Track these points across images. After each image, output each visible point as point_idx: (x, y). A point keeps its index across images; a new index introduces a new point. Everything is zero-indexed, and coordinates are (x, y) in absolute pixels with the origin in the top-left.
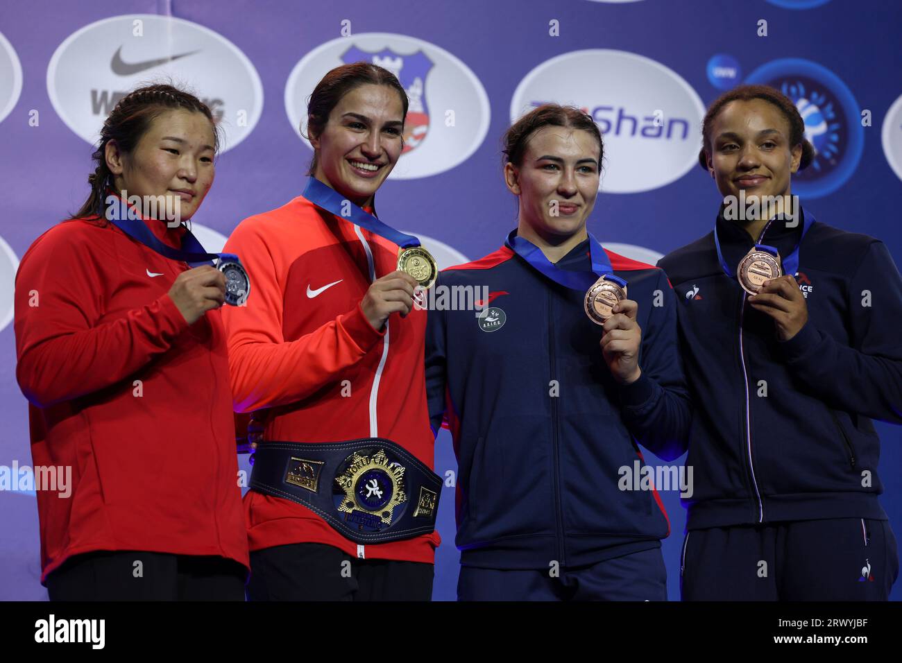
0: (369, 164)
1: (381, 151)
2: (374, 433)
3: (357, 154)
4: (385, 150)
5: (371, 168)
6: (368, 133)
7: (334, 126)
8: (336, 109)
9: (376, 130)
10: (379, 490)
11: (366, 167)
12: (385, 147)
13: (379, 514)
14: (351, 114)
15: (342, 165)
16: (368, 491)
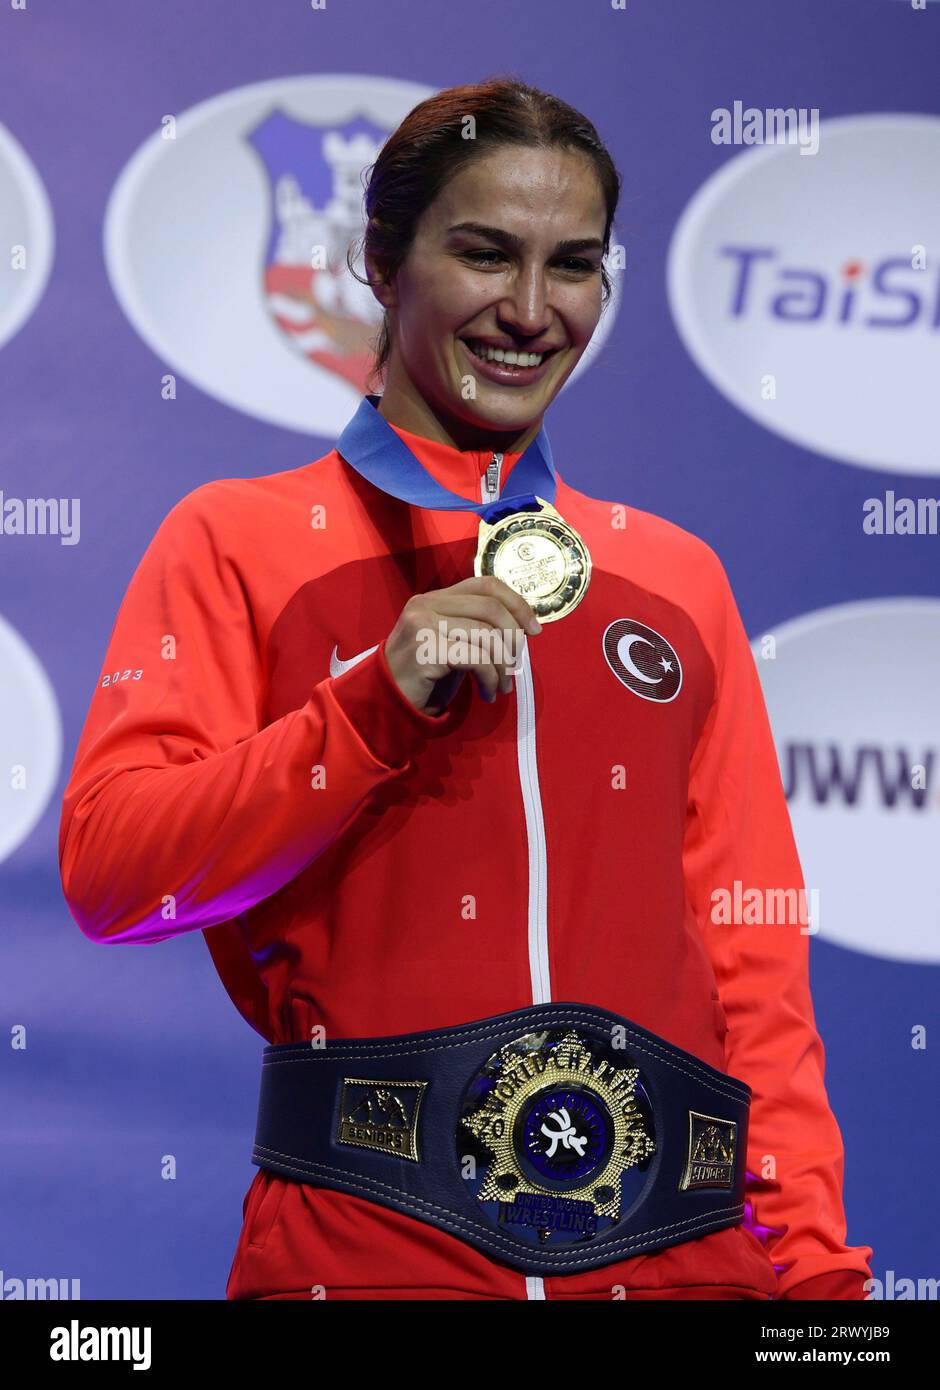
0: (519, 351)
1: (549, 316)
2: (542, 992)
3: (488, 328)
4: (559, 314)
5: (524, 360)
6: (515, 273)
7: (428, 255)
8: (432, 211)
9: (535, 267)
10: (578, 1136)
11: (512, 358)
12: (558, 306)
13: (584, 1195)
14: (468, 227)
15: (450, 353)
16: (549, 1141)
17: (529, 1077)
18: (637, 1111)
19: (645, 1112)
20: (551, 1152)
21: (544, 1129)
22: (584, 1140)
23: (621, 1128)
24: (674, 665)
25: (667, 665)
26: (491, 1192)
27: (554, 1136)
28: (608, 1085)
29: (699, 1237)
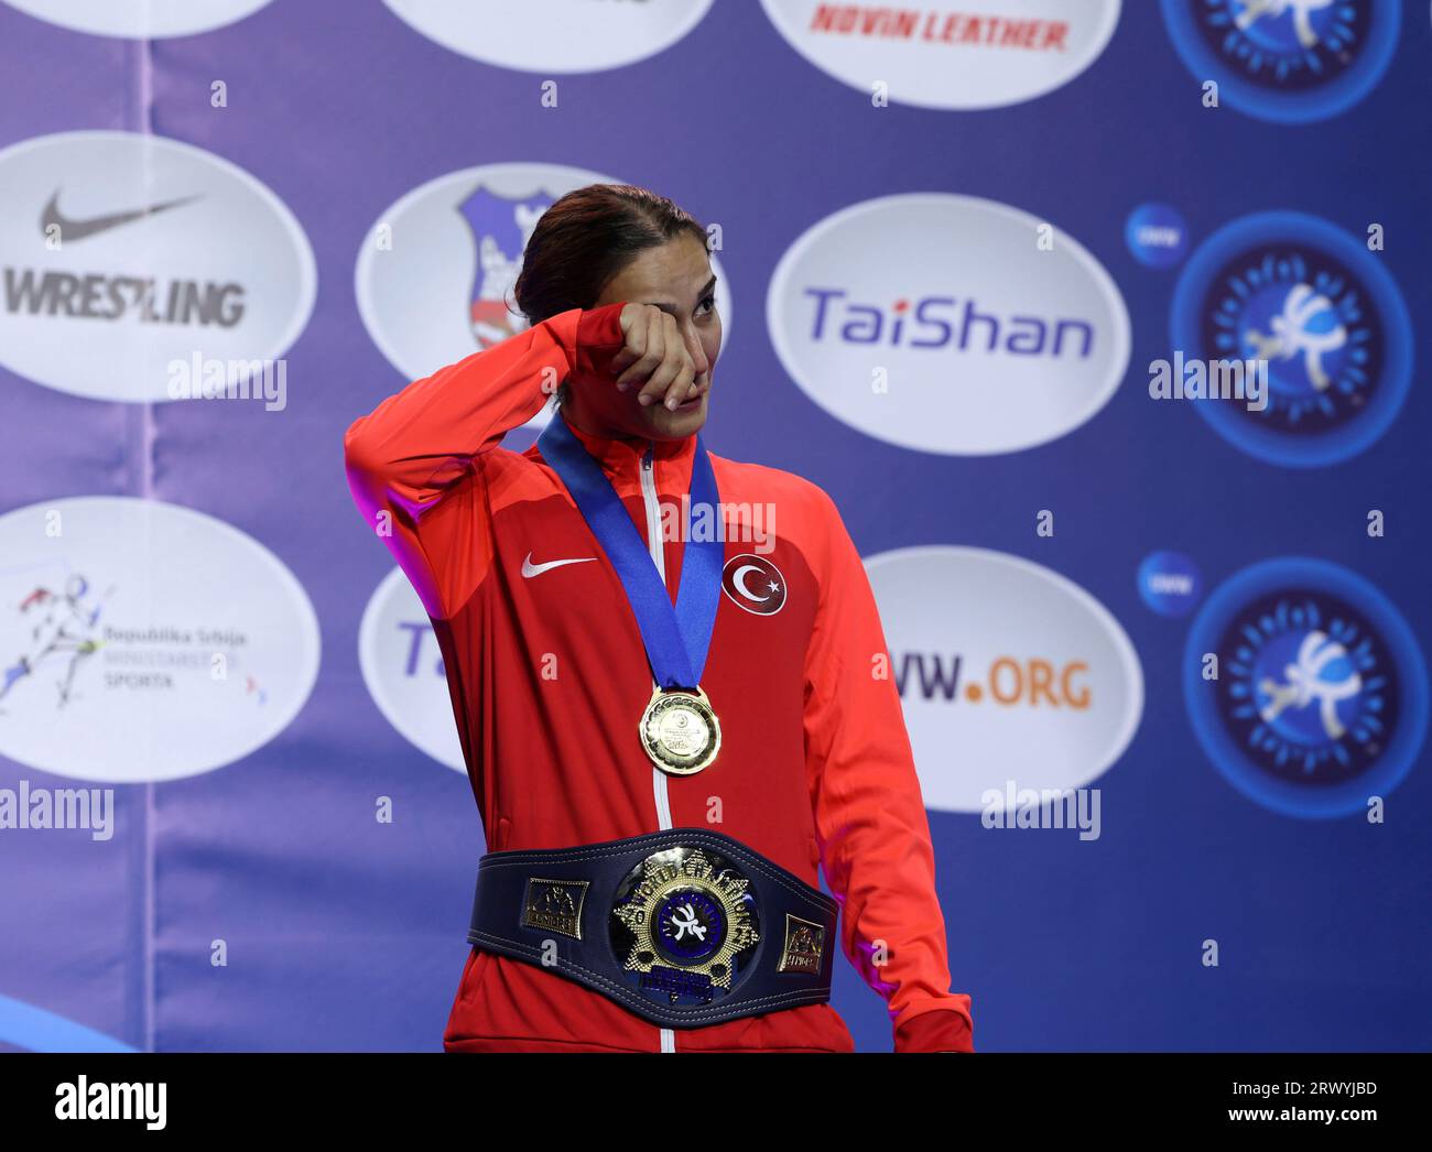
13: (704, 970)
16: (678, 928)
17: (664, 881)
18: (746, 910)
19: (751, 912)
20: (678, 937)
21: (674, 919)
22: (704, 929)
23: (732, 921)
24: (781, 586)
25: (774, 587)
26: (633, 964)
27: (682, 925)
28: (724, 890)
29: (793, 1007)
